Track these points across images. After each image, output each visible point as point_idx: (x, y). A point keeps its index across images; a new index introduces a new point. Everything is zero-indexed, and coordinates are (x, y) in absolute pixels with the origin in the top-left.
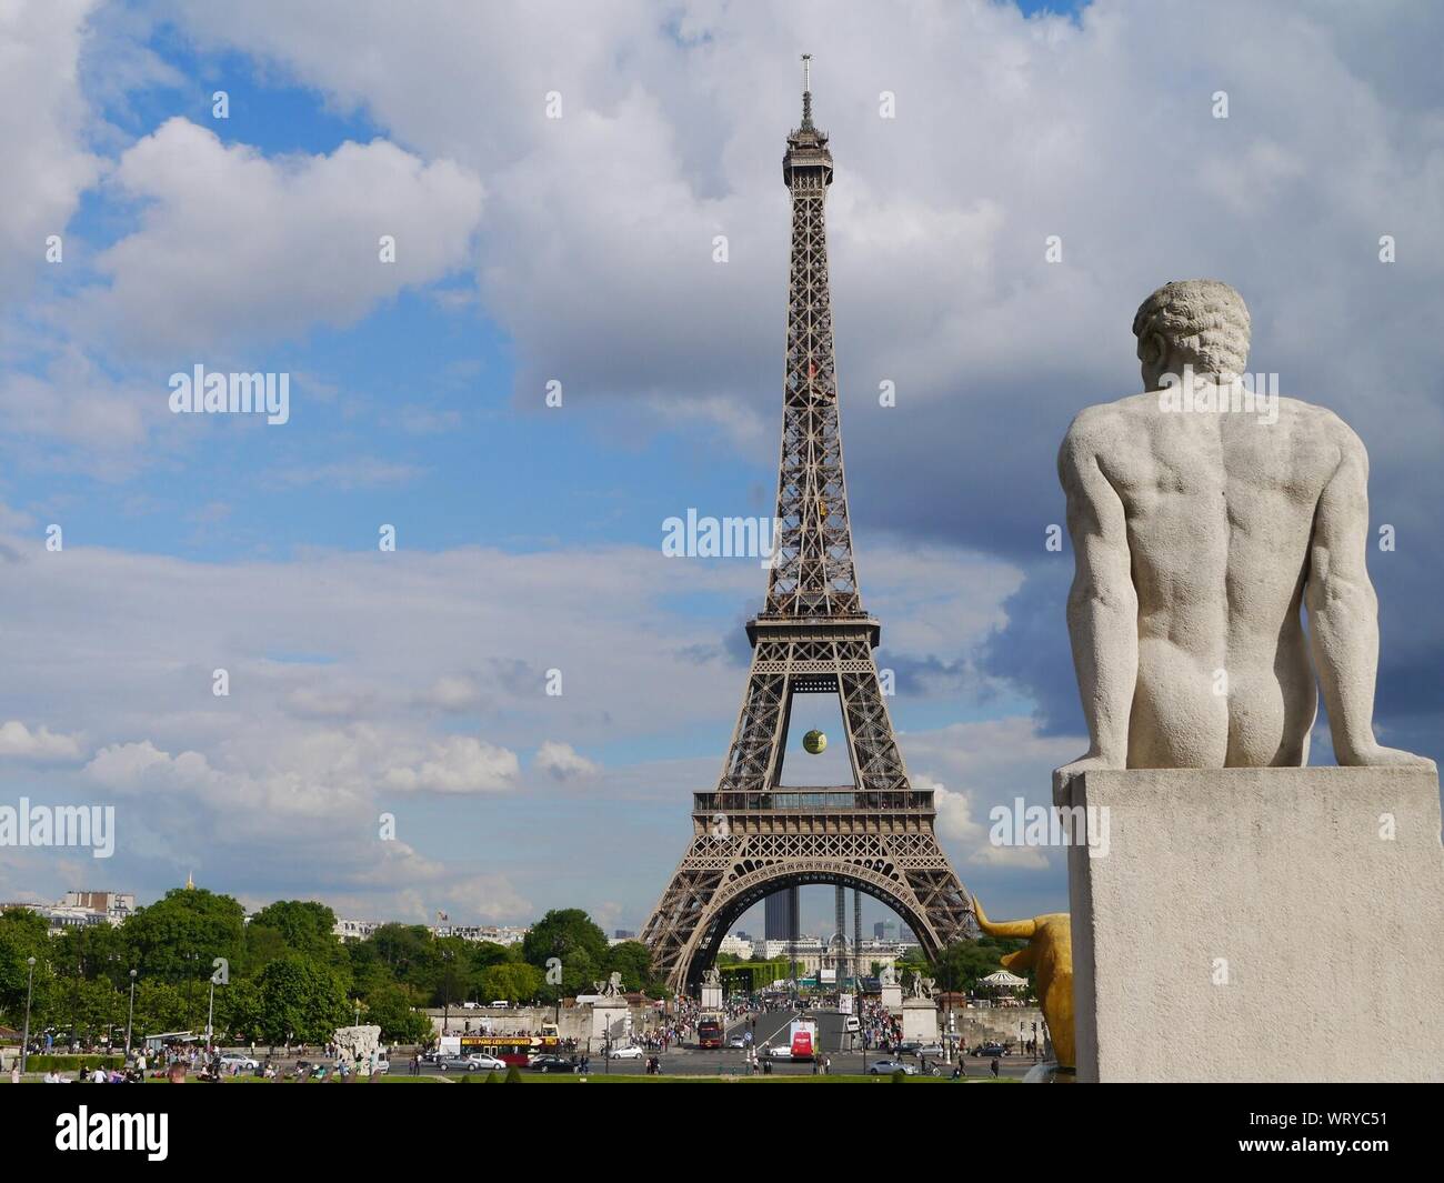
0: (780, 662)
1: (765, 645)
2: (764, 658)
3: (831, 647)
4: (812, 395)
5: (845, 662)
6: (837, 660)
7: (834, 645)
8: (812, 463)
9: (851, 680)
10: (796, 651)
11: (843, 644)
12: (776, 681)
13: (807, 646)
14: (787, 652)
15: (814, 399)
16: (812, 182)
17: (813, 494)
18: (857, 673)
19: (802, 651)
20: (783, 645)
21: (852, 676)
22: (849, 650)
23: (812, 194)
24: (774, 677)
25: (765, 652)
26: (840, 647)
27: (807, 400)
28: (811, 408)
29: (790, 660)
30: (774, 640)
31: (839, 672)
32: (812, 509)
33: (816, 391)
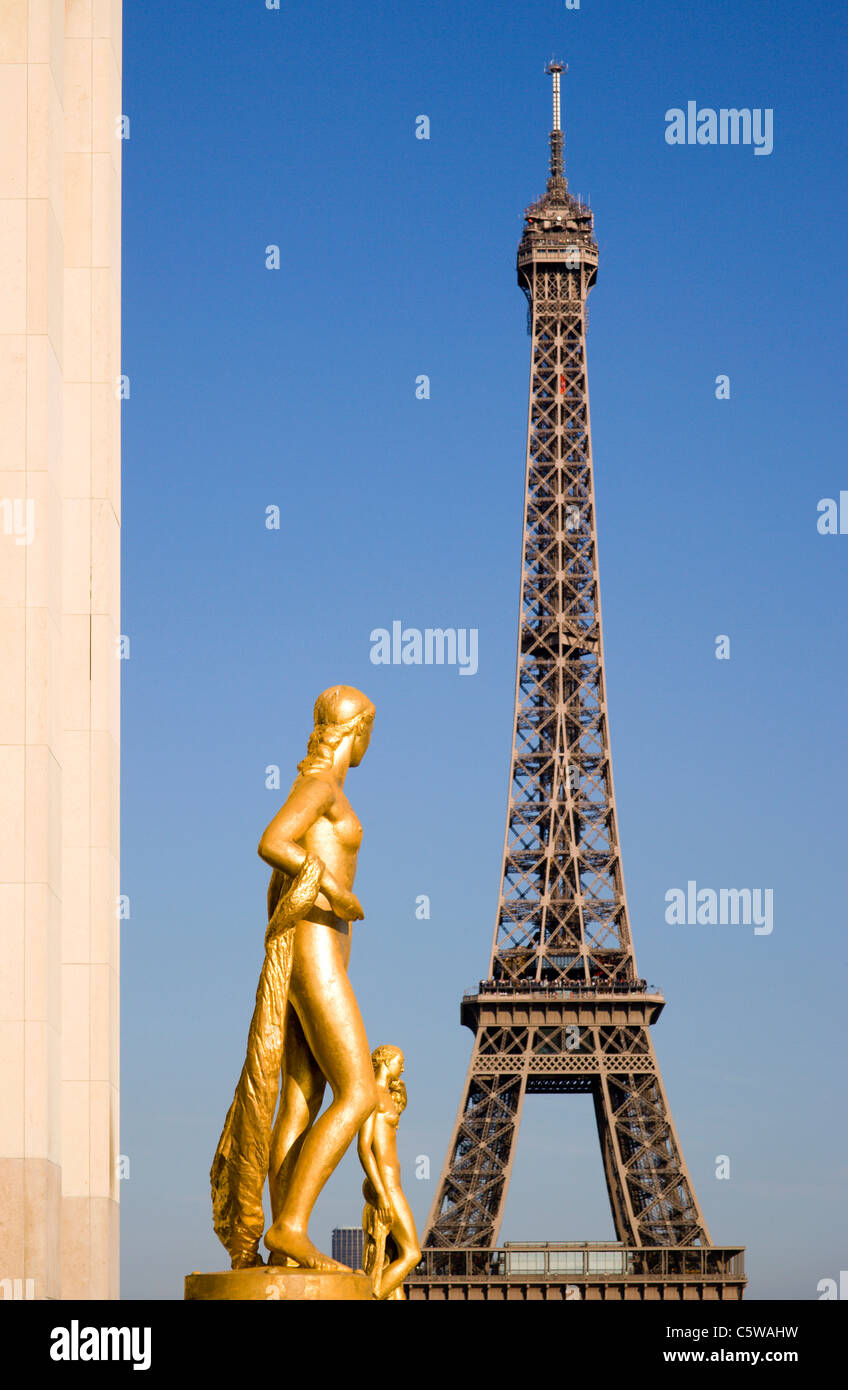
0: (515, 1056)
1: (492, 1030)
2: (489, 1051)
3: (591, 1034)
4: (563, 640)
5: (613, 1056)
6: (599, 1054)
7: (596, 1031)
8: (562, 750)
9: (622, 1085)
10: (537, 1039)
11: (608, 1030)
12: (509, 1084)
13: (555, 1033)
14: (524, 1042)
15: (566, 648)
16: (565, 289)
17: (565, 799)
18: (631, 1073)
19: (547, 1040)
20: (518, 1030)
21: (623, 1077)
22: (617, 1039)
23: (565, 308)
24: (504, 1078)
25: (491, 1041)
26: (604, 1034)
27: (555, 648)
28: (561, 662)
29: (528, 1054)
30: (504, 1021)
31: (604, 1073)
32: (562, 822)
33: (569, 634)
